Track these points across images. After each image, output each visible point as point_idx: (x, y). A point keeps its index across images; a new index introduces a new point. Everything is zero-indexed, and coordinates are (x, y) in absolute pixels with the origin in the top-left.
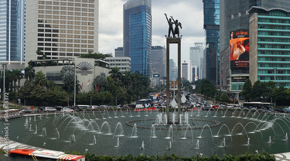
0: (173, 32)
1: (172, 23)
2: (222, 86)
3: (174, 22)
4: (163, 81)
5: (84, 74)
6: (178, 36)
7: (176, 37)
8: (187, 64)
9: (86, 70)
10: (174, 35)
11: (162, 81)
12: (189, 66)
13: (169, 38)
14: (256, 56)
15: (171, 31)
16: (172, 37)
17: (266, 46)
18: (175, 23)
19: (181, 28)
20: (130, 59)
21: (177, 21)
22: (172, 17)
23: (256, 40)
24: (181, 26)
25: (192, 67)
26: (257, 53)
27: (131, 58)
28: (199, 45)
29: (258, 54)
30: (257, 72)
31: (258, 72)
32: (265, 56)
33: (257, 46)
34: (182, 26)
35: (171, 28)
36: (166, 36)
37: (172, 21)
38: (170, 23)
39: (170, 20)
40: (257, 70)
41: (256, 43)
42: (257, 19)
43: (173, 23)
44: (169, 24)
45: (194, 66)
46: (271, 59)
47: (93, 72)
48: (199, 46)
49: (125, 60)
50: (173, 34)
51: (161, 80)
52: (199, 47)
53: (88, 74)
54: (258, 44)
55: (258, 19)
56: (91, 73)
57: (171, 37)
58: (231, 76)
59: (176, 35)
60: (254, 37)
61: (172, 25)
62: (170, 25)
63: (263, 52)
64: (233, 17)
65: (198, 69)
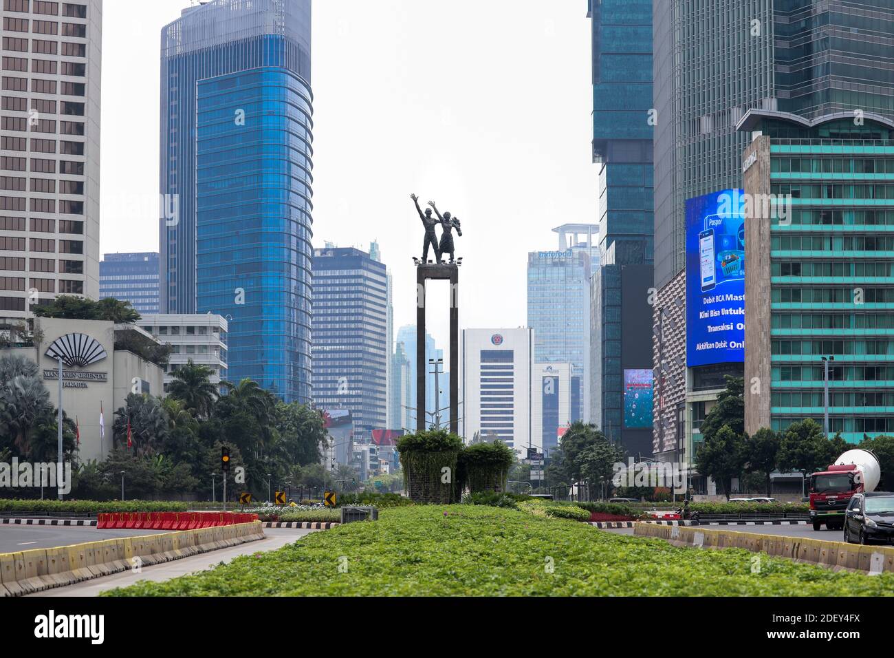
0: (435, 246)
1: (433, 222)
2: (661, 451)
3: (437, 219)
4: (372, 451)
5: (76, 383)
6: (452, 258)
7: (444, 261)
8: (508, 355)
9: (81, 366)
10: (438, 256)
11: (365, 448)
12: (520, 364)
13: (424, 266)
14: (765, 309)
15: (431, 246)
16: (435, 262)
17: (803, 268)
18: (441, 221)
19: (460, 235)
20: (223, 323)
21: (447, 215)
22: (433, 206)
23: (766, 242)
24: (458, 230)
25: (539, 371)
26: (767, 296)
27: (228, 319)
28: (582, 238)
29: (772, 301)
30: (767, 374)
31: (771, 375)
32: (802, 310)
33: (767, 269)
34: (462, 228)
35: (430, 237)
36: (415, 259)
37: (434, 216)
38: (428, 221)
39: (428, 212)
40: (768, 367)
41: (766, 256)
42: (767, 159)
43: (436, 222)
44: (425, 223)
45: (555, 366)
46: (827, 321)
47: (109, 377)
48: (584, 245)
49: (203, 329)
50: (436, 251)
51: (361, 442)
52: (586, 251)
53: (89, 384)
54: (773, 261)
55: (771, 158)
56: (101, 378)
57: (430, 261)
58: (690, 400)
59: (446, 257)
60: (756, 233)
61: (434, 227)
62: (427, 229)
63: (794, 293)
64: (706, 125)
65: (575, 384)
